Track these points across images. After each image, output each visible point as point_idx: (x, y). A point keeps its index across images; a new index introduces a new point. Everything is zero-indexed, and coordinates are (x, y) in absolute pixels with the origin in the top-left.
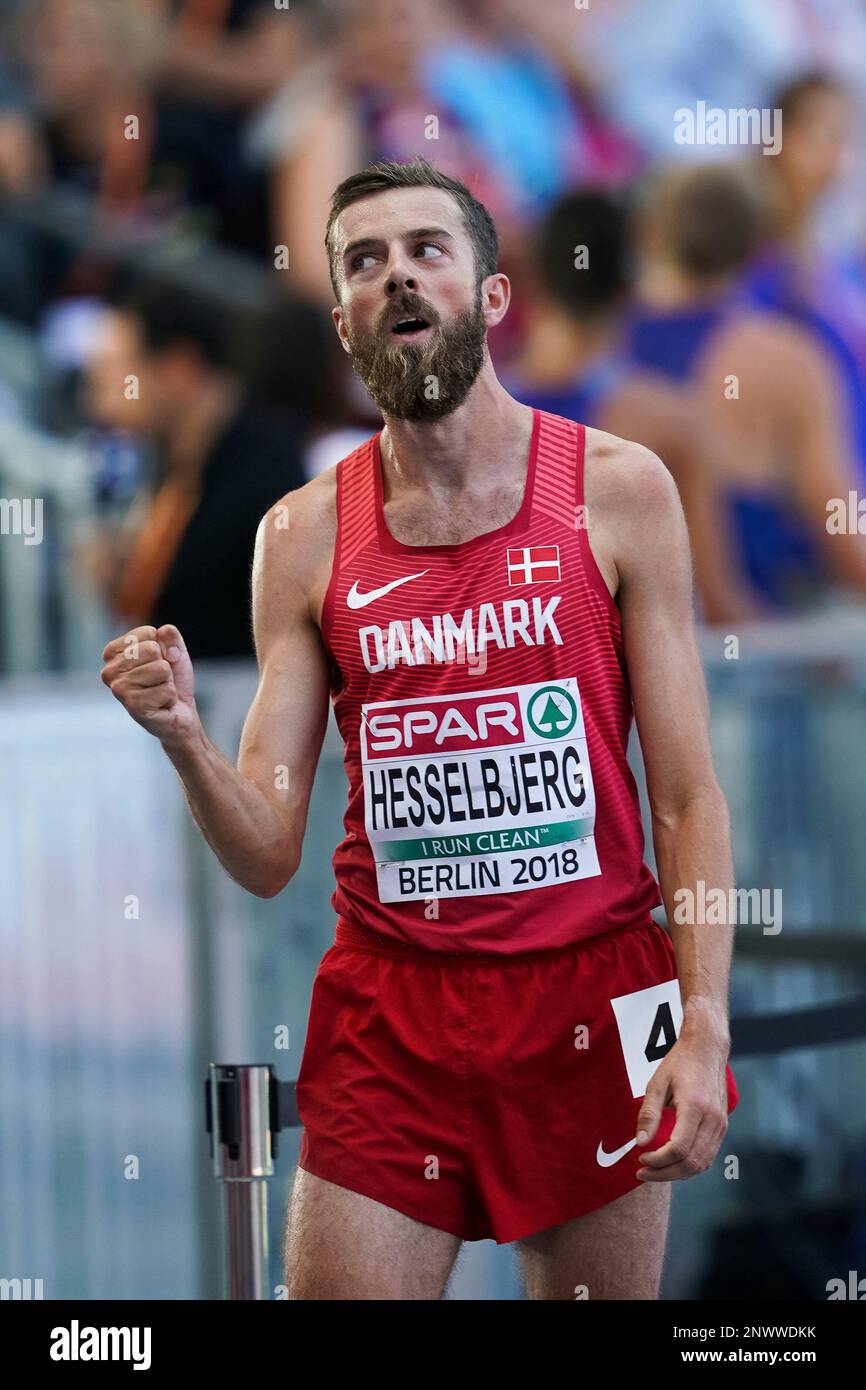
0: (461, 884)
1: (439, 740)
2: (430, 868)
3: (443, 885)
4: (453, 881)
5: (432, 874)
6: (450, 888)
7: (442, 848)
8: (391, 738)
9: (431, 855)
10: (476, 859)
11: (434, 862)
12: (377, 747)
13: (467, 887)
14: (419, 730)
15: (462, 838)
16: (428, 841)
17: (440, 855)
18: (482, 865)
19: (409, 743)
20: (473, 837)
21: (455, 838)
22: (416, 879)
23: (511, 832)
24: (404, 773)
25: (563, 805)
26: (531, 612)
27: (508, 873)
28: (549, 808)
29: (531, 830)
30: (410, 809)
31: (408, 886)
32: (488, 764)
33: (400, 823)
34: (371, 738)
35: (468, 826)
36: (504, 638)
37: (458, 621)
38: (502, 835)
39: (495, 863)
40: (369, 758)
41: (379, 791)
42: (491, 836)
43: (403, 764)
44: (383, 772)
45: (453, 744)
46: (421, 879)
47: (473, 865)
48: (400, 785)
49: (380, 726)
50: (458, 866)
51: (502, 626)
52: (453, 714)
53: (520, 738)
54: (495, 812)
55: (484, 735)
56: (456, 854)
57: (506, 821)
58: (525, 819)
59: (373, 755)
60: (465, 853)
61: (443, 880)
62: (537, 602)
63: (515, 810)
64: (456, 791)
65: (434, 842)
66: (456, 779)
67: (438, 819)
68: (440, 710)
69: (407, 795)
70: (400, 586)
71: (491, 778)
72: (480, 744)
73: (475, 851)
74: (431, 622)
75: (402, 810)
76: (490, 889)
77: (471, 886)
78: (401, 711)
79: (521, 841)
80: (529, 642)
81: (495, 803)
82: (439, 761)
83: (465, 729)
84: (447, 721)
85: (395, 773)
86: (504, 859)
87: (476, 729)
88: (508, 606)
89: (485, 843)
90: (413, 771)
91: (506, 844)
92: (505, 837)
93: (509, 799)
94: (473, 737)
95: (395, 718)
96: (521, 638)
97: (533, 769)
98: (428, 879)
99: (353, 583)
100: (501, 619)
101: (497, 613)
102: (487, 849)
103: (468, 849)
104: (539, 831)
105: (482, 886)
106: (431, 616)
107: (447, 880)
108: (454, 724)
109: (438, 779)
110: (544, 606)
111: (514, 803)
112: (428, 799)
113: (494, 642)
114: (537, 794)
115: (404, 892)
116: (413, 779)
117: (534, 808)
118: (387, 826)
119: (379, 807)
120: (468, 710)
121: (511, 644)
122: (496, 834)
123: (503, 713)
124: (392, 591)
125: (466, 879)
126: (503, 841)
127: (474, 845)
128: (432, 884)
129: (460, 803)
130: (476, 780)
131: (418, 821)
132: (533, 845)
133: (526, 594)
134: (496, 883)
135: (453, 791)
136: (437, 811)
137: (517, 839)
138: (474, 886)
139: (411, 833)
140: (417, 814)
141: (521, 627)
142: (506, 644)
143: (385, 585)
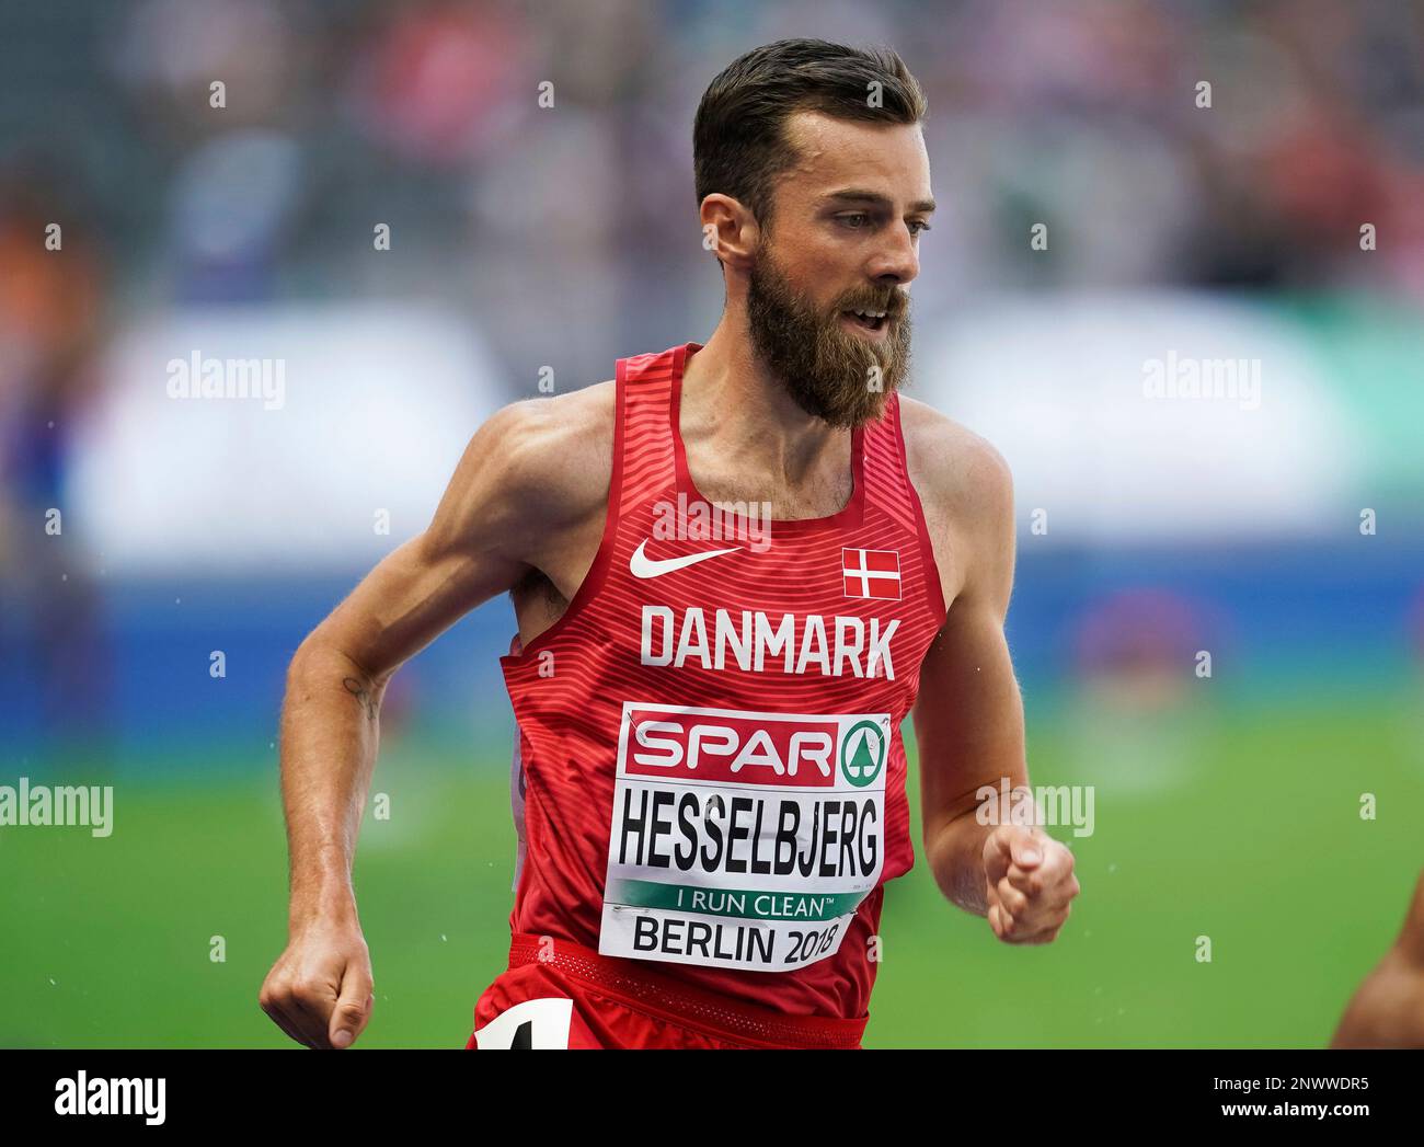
0: (721, 951)
1: (736, 767)
2: (682, 923)
3: (696, 948)
4: (711, 946)
5: (683, 931)
6: (706, 954)
7: (706, 902)
8: (669, 753)
9: (687, 907)
10: (748, 924)
11: (688, 917)
12: (641, 759)
13: (729, 957)
14: (710, 749)
15: (737, 894)
16: (689, 891)
17: (699, 910)
18: (754, 932)
19: (692, 763)
20: (751, 896)
21: (727, 892)
22: (659, 934)
23: (797, 897)
24: (678, 800)
25: (853, 873)
26: (867, 636)
27: (784, 946)
28: (840, 874)
29: (818, 897)
30: (677, 847)
31: (646, 941)
32: (790, 807)
33: (659, 861)
34: (634, 747)
35: (747, 881)
36: (832, 663)
37: (775, 626)
38: (786, 899)
39: (772, 932)
40: (628, 771)
41: (635, 814)
42: (774, 898)
43: (679, 787)
44: (645, 793)
45: (752, 775)
46: (667, 936)
47: (741, 930)
48: (668, 814)
49: (651, 734)
50: (719, 928)
51: (831, 646)
52: (762, 737)
53: (829, 781)
54: (782, 869)
55: (793, 770)
56: (723, 913)
57: (794, 882)
58: (815, 883)
59: (633, 767)
60: (735, 913)
61: (697, 942)
62: (875, 623)
63: (806, 871)
64: (742, 833)
65: (696, 893)
66: (745, 819)
67: (710, 865)
68: (745, 730)
69: (675, 827)
70: (704, 562)
71: (789, 826)
72: (786, 780)
73: (750, 914)
74: (741, 618)
75: (665, 845)
76: (757, 965)
77: (734, 957)
78: (688, 721)
79: (805, 910)
80: (858, 673)
81: (785, 857)
82: (729, 792)
83: (772, 759)
84: (752, 744)
85: (664, 798)
86: (783, 928)
87: (785, 762)
88: (841, 622)
89: (765, 905)
90: (690, 800)
91: (788, 911)
92: (789, 903)
93: (801, 854)
94: (780, 770)
95: (677, 728)
96: (850, 666)
97: (835, 823)
98: (677, 937)
99: (640, 542)
100: (831, 638)
101: (827, 629)
102: (767, 913)
103: (742, 909)
104: (825, 901)
105: (749, 958)
106: (741, 610)
107: (703, 943)
108: (760, 750)
109: (722, 815)
110: (882, 630)
111: (806, 861)
112: (704, 838)
113: (819, 665)
114: (833, 853)
115: (637, 946)
116: (689, 809)
117: (827, 871)
118: (639, 861)
119: (633, 837)
120: (782, 735)
121: (838, 672)
122: (780, 896)
123: (819, 746)
124: (693, 567)
125: (729, 946)
126: (786, 906)
127: (749, 906)
128: (682, 944)
129: (742, 850)
130: (770, 824)
131: (685, 864)
132: (815, 917)
133: (863, 610)
134: (767, 959)
135: (739, 833)
136: (711, 855)
137: (801, 908)
138: (739, 957)
139: (672, 876)
140: (686, 853)
141: (853, 652)
142: (832, 671)
143: (683, 555)
